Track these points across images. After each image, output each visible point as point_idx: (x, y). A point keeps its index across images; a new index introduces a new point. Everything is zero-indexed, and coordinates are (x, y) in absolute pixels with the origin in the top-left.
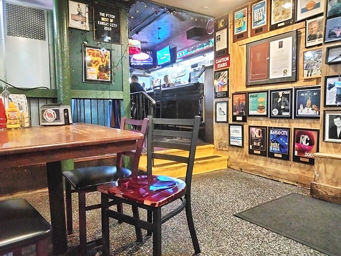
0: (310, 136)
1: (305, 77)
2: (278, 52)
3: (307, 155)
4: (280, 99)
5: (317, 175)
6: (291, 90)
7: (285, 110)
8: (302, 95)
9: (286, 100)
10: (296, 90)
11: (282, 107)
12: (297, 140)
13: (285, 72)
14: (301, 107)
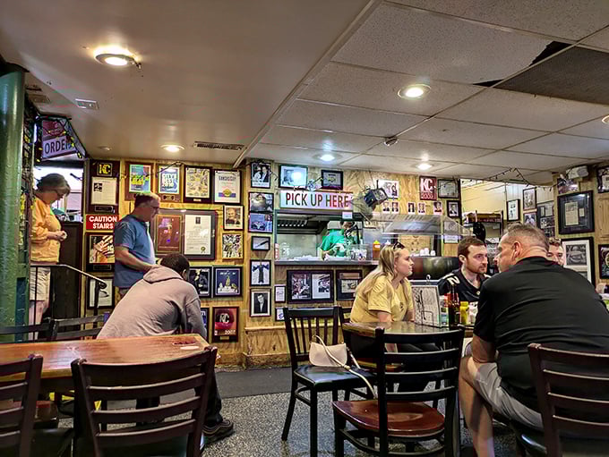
0: (230, 314)
1: (225, 257)
2: (195, 227)
3: (227, 332)
4: (197, 277)
5: (251, 348)
6: (210, 268)
7: (203, 289)
8: (222, 273)
9: (204, 278)
10: (215, 268)
11: (200, 286)
12: (217, 319)
13: (204, 249)
14: (221, 285)
